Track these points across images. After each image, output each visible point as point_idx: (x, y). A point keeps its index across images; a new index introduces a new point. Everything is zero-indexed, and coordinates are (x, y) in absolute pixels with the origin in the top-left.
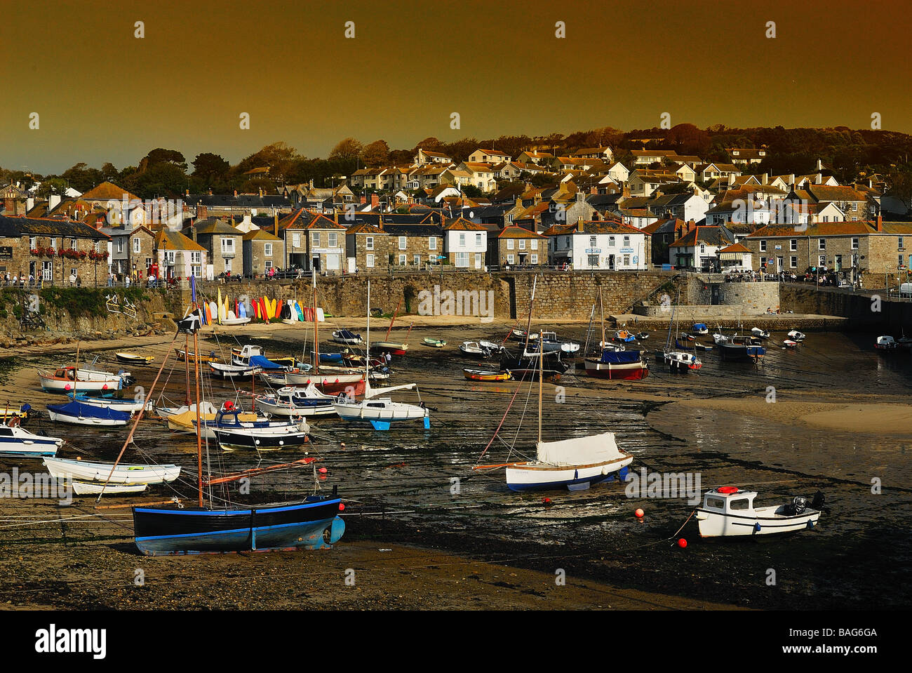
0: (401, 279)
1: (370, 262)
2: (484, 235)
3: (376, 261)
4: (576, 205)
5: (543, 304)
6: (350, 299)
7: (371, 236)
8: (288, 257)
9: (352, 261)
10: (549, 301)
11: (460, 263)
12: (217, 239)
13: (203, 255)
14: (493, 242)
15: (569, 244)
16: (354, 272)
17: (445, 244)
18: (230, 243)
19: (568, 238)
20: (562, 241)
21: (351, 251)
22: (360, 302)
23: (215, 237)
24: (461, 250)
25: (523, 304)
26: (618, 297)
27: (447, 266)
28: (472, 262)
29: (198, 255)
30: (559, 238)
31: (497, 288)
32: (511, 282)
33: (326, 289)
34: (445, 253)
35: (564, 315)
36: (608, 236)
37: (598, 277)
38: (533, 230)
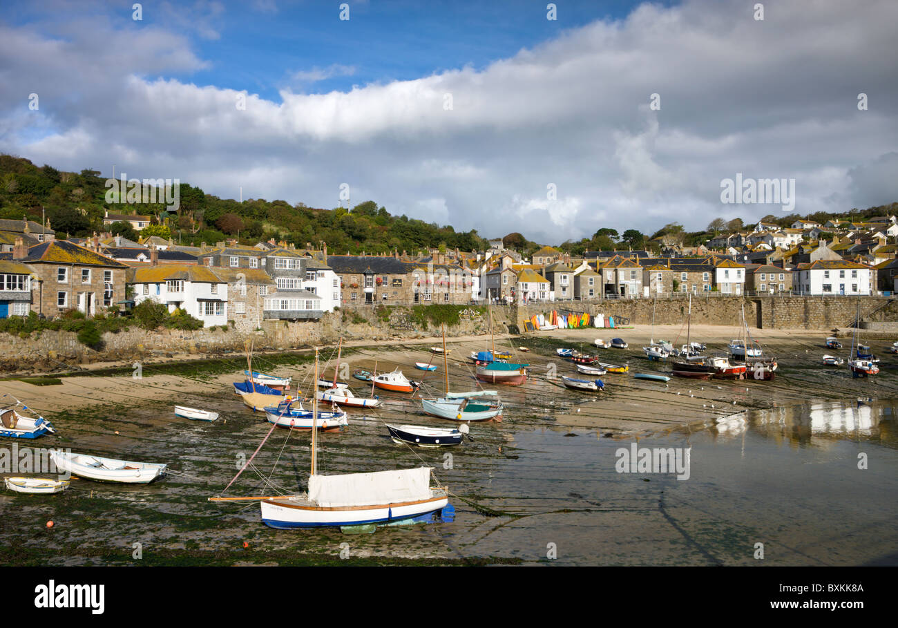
0: (678, 301)
1: (659, 288)
2: (743, 271)
3: (664, 289)
4: (819, 249)
5: (783, 319)
6: (641, 313)
7: (661, 272)
8: (604, 286)
9: (647, 289)
10: (788, 317)
11: (724, 290)
12: (557, 276)
13: (547, 285)
14: (750, 276)
15: (808, 277)
16: (648, 295)
17: (714, 277)
18: (565, 277)
19: (807, 273)
20: (803, 274)
21: (646, 282)
22: (647, 316)
23: (555, 274)
24: (727, 281)
25: (767, 319)
26: (843, 315)
27: (714, 293)
28: (734, 289)
29: (544, 285)
30: (801, 272)
31: (749, 307)
32: (759, 303)
33: (625, 307)
34: (714, 284)
35: (800, 327)
36: (839, 270)
37: (827, 301)
38: (782, 267)
